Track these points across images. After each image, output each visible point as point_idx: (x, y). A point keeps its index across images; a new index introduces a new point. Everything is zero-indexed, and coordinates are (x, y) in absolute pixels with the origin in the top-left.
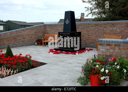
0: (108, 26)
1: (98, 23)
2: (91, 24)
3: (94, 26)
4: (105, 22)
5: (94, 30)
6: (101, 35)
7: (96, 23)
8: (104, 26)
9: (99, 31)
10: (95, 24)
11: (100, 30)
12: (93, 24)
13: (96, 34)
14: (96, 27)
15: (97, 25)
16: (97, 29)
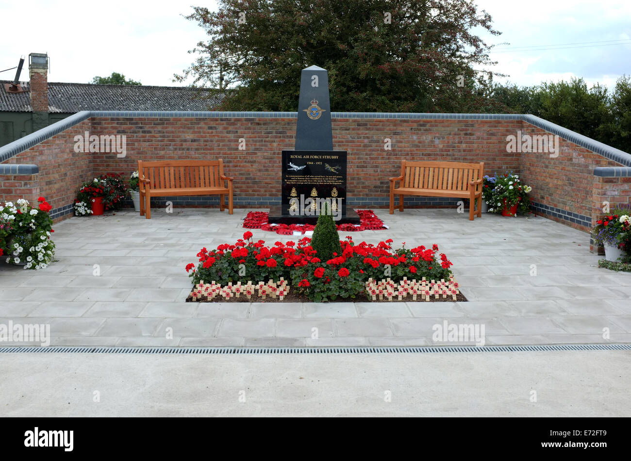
0: (405, 128)
1: (370, 116)
2: (340, 121)
3: (353, 129)
4: (395, 116)
5: (353, 142)
6: (380, 161)
7: (362, 116)
8: (392, 127)
9: (374, 144)
10: (355, 121)
11: (378, 142)
12: (347, 121)
13: (359, 158)
14: (362, 131)
15: (366, 125)
16: (366, 141)
